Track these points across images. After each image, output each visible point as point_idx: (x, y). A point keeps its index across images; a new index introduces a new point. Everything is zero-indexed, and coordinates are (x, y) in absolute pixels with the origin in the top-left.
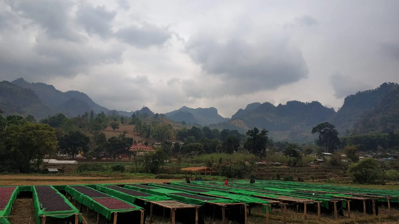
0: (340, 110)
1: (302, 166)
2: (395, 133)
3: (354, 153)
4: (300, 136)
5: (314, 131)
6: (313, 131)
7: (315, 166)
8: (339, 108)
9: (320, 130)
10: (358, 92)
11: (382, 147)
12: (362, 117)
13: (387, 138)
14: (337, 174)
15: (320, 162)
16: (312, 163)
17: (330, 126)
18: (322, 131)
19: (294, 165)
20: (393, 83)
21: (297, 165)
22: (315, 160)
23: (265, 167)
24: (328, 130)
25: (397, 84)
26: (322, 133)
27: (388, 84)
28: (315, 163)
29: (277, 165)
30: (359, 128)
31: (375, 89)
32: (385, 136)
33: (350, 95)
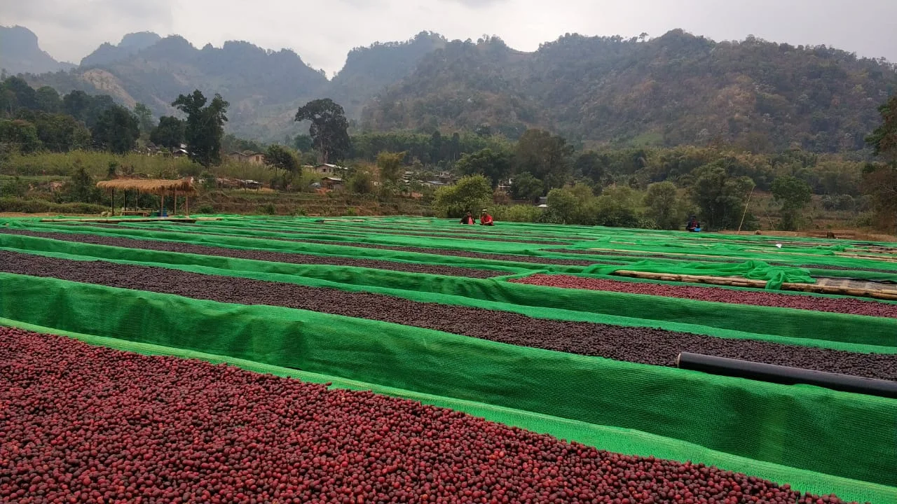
0: (336, 77)
1: (299, 190)
2: (442, 135)
3: (394, 168)
4: (252, 124)
5: (301, 115)
6: (298, 115)
7: (324, 191)
8: (335, 73)
9: (313, 114)
10: (375, 43)
11: (419, 162)
12: (379, 96)
13: (428, 144)
14: (371, 209)
15: (334, 184)
16: (316, 184)
17: (334, 108)
18: (317, 116)
19: (284, 187)
20: (437, 35)
21: (289, 186)
22: (324, 179)
23: (226, 190)
24: (329, 116)
25: (443, 37)
26: (316, 121)
27: (429, 34)
28: (322, 185)
29: (252, 186)
30: (375, 120)
31: (405, 42)
32: (426, 139)
33: (359, 47)
